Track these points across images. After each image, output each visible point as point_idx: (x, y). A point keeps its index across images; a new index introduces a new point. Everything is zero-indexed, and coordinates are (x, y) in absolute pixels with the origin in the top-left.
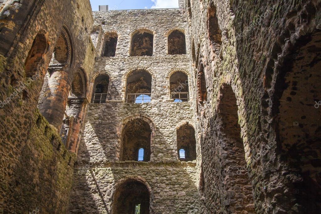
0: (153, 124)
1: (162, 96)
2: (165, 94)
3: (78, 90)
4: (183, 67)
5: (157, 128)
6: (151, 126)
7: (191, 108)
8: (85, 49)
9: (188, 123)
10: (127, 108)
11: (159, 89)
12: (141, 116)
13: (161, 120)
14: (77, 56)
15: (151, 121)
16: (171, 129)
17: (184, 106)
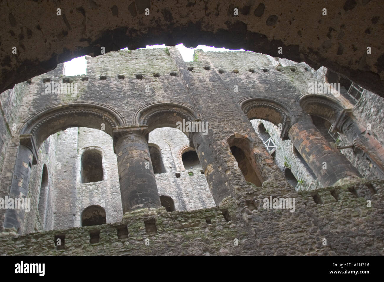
3: (330, 113)
8: (286, 82)
14: (286, 99)
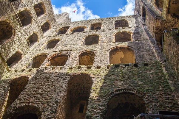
0: (14, 37)
1: (26, 34)
2: (27, 35)
4: (40, 37)
5: (13, 40)
6: (12, 37)
7: (28, 52)
9: (22, 54)
10: (14, 18)
11: (28, 31)
12: (14, 28)
13: (17, 40)
15: (14, 35)
16: (16, 48)
17: (27, 48)
